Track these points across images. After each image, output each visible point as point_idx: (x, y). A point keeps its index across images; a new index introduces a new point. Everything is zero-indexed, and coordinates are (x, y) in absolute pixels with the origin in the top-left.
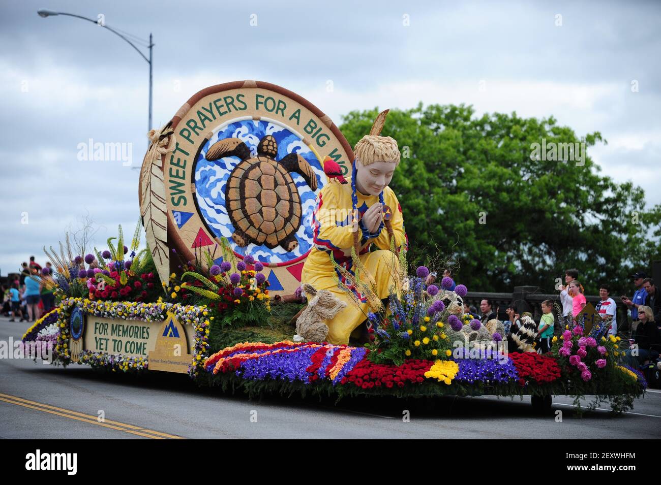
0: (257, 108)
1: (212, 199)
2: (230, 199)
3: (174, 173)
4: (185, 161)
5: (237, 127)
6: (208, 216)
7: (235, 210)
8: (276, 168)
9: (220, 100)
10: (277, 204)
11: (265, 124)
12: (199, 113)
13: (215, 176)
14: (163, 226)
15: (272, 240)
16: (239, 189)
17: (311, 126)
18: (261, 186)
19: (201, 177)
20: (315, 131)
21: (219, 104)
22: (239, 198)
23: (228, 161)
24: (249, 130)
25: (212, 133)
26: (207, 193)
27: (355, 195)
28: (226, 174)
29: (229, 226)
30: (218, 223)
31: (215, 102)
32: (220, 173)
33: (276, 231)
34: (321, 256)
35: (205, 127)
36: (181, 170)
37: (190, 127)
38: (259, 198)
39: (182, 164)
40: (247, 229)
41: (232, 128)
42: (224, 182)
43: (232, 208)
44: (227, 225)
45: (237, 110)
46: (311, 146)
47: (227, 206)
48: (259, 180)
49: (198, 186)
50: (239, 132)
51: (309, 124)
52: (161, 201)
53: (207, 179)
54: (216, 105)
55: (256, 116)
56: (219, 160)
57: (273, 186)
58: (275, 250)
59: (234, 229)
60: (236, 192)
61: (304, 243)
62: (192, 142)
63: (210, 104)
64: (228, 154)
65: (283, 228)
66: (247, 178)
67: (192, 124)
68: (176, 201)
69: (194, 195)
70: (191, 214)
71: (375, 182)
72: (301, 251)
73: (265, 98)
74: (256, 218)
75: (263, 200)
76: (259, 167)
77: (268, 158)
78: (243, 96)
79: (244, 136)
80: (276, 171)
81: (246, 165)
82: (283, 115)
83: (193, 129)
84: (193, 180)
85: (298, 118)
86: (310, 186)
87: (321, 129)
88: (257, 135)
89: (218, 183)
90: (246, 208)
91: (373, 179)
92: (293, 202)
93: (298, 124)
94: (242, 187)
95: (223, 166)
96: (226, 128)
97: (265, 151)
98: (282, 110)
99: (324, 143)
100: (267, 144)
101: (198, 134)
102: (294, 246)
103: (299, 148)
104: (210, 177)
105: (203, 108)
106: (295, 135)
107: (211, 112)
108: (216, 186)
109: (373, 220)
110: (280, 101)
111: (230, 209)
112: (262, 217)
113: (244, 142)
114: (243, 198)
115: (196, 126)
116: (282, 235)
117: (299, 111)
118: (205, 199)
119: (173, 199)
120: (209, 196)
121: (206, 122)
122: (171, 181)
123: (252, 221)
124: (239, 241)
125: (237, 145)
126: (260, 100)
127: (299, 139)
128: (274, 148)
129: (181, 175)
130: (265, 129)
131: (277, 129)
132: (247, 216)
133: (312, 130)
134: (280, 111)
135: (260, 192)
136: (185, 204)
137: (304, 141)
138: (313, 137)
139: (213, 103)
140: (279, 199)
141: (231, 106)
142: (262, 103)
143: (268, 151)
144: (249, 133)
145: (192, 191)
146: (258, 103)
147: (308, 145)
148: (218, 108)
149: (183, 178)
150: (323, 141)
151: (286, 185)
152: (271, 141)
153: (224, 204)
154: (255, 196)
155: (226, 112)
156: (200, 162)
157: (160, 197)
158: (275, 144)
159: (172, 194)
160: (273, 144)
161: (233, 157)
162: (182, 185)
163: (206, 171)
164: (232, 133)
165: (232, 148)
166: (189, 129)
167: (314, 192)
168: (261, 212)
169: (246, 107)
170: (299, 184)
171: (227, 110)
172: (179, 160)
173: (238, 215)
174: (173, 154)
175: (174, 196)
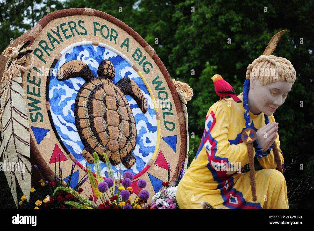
0: (95, 35)
1: (64, 117)
2: (80, 118)
3: (31, 90)
4: (40, 79)
5: (80, 51)
6: (61, 133)
7: (85, 128)
8: (116, 90)
9: (65, 24)
10: (120, 123)
11: (102, 49)
12: (48, 34)
13: (65, 95)
14: (26, 142)
15: (117, 158)
16: (87, 109)
17: (138, 55)
18: (106, 106)
19: (54, 95)
20: (141, 58)
21: (64, 27)
22: (88, 117)
23: (75, 81)
24: (90, 54)
25: (61, 54)
26: (59, 111)
27: (248, 114)
28: (74, 94)
29: (79, 143)
30: (70, 140)
31: (61, 26)
32: (70, 93)
33: (120, 149)
34: (203, 173)
35: (54, 48)
36: (37, 88)
37: (42, 47)
38: (105, 117)
39: (37, 82)
40: (96, 146)
41: (76, 51)
42: (73, 101)
43: (82, 126)
44: (78, 142)
45: (79, 35)
46: (139, 72)
47: (77, 124)
48: (104, 101)
49: (52, 104)
50: (82, 56)
51: (136, 52)
52: (22, 116)
53: (59, 98)
54: (62, 28)
55: (96, 42)
56: (67, 80)
57: (116, 107)
58: (117, 167)
59: (83, 146)
60: (85, 110)
61: (139, 161)
62: (45, 62)
63: (57, 27)
64: (75, 75)
65: (125, 146)
66: (94, 98)
67: (44, 45)
68: (34, 117)
69: (49, 112)
70: (48, 131)
71: (273, 101)
72: (138, 168)
73: (101, 25)
74: (103, 136)
75: (108, 120)
76: (103, 88)
77: (109, 81)
78: (83, 22)
79: (86, 59)
80: (116, 93)
81: (91, 86)
82: (116, 43)
83: (45, 49)
84: (47, 99)
85: (127, 46)
86: (141, 109)
87: (145, 58)
88: (97, 59)
89: (68, 102)
90: (95, 126)
91: (272, 98)
92: (131, 122)
93: (128, 51)
94: (90, 107)
95: (71, 86)
96: (72, 50)
97: (106, 73)
98: (115, 38)
99: (149, 71)
100: (107, 68)
101: (49, 55)
102: (133, 164)
103: (129, 73)
104: (61, 95)
105: (52, 30)
106: (126, 61)
107: (58, 35)
108: (66, 104)
109: (268, 140)
110: (113, 30)
111: (81, 127)
112: (109, 135)
113: (87, 65)
114: (91, 117)
115: (47, 47)
116: (124, 153)
117: (127, 40)
118: (58, 116)
119: (31, 115)
120: (61, 114)
121: (55, 44)
122: (28, 98)
123: (100, 139)
124: (89, 158)
125: (82, 67)
126: (97, 27)
127: (129, 65)
128: (113, 71)
129: (37, 92)
130: (103, 54)
131: (112, 55)
132: (96, 134)
133: (139, 58)
134: (113, 39)
135: (106, 112)
136: (42, 121)
137: (133, 67)
138: (140, 64)
139: (59, 26)
140: (121, 120)
141: (74, 30)
142: (98, 30)
143: (108, 74)
144: (91, 57)
145: (47, 108)
146: (95, 30)
147: (137, 71)
148: (64, 32)
149: (39, 95)
150: (148, 69)
151: (125, 106)
152: (110, 65)
153: (74, 122)
154: (102, 115)
155: (70, 36)
156: (52, 81)
157: (22, 113)
158: (113, 67)
159: (30, 110)
160: (112, 68)
161: (79, 78)
162: (39, 102)
163: (57, 89)
164: (76, 56)
165: (79, 69)
166: (41, 49)
167: (144, 114)
168: (107, 130)
169: (86, 33)
170: (132, 106)
171: (71, 34)
172: (34, 78)
173: (87, 133)
174: (29, 72)
175: (32, 112)
